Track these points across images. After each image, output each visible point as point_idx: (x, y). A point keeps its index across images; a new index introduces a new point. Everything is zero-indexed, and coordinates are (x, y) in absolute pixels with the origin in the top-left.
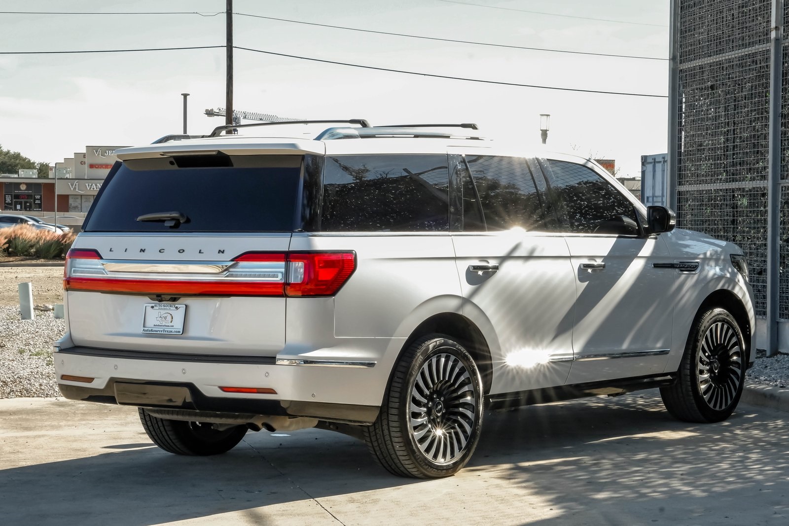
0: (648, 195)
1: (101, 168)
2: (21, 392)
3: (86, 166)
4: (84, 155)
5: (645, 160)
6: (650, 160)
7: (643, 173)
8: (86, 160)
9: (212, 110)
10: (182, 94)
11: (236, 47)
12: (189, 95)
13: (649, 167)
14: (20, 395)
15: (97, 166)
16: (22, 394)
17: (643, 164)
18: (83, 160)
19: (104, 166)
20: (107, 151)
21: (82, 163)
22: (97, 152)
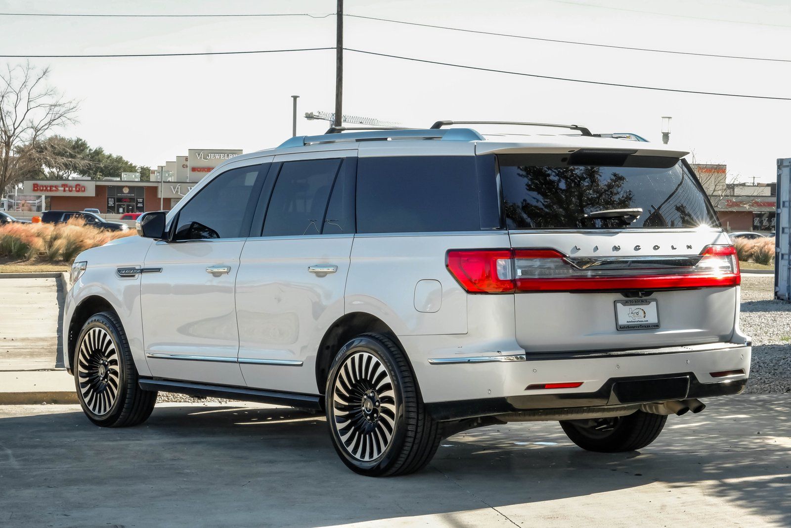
0: (784, 200)
1: (203, 171)
2: (167, 396)
3: (188, 170)
4: (187, 159)
5: (781, 163)
6: (785, 164)
7: (779, 177)
8: (188, 163)
9: (312, 113)
10: (292, 97)
11: (346, 49)
12: (298, 97)
13: (786, 171)
14: (167, 399)
15: (199, 170)
16: (168, 399)
17: (779, 167)
18: (185, 163)
19: (206, 170)
20: (209, 155)
21: (184, 166)
22: (199, 155)
